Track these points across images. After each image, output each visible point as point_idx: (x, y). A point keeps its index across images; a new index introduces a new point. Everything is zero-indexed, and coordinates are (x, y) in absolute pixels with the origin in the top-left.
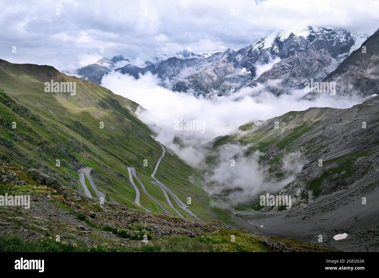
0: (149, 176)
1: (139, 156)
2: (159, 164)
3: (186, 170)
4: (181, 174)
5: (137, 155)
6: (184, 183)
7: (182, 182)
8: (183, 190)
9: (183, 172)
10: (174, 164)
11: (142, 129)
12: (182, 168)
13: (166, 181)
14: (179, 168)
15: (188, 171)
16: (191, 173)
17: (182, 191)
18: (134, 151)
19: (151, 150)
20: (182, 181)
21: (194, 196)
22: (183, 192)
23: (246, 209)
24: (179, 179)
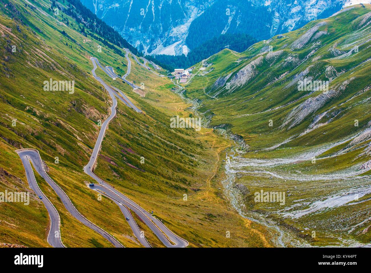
0: (78, 171)
1: (47, 120)
2: (104, 139)
3: (175, 149)
4: (165, 160)
5: (41, 117)
6: (174, 183)
7: (168, 181)
8: (172, 201)
9: (171, 157)
10: (144, 135)
11: (48, 43)
12: (167, 145)
13: (126, 183)
14: (157, 145)
15: (181, 153)
16: (189, 157)
17: (168, 206)
18: (32, 106)
19: (77, 100)
20: (170, 179)
21: (202, 217)
22: (172, 207)
23: (338, 241)
24: (159, 173)
